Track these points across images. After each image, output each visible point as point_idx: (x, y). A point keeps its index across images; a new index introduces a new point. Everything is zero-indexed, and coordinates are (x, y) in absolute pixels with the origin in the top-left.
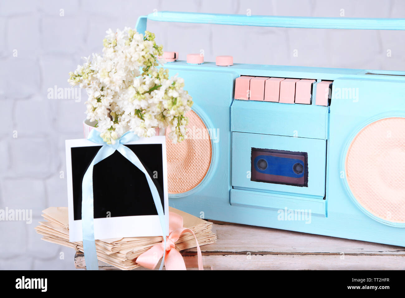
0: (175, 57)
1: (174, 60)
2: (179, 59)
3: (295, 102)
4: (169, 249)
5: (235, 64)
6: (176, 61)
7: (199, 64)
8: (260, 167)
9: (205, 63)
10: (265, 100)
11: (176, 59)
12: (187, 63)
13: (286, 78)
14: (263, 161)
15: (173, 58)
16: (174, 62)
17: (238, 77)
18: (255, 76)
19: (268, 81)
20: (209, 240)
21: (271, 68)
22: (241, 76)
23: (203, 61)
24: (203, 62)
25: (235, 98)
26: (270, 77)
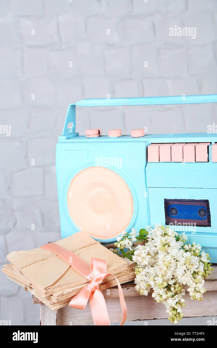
0: (99, 133)
1: (99, 135)
2: (102, 135)
3: (195, 161)
4: (94, 291)
5: (146, 135)
6: (100, 136)
7: (118, 137)
8: (172, 214)
9: (123, 136)
10: (172, 161)
11: (100, 135)
12: (109, 136)
13: (187, 143)
14: (173, 208)
15: (98, 134)
16: (99, 137)
17: (150, 145)
18: (163, 143)
19: (174, 147)
20: (129, 279)
21: (175, 136)
22: (152, 144)
23: (121, 134)
24: (121, 136)
25: (149, 161)
26: (175, 143)
